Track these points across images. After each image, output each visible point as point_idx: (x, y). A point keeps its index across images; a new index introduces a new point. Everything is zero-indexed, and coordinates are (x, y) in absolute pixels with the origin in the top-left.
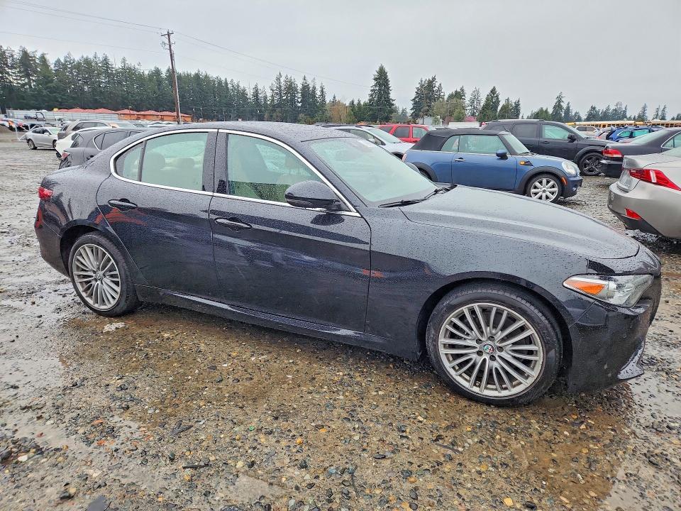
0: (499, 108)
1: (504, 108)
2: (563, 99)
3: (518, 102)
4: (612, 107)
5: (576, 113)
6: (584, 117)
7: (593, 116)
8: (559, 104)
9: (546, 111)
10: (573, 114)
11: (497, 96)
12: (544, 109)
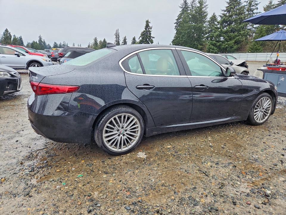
0: (12, 39)
1: (14, 39)
2: (42, 38)
3: (21, 37)
4: (62, 43)
5: (48, 45)
6: (52, 46)
7: (56, 46)
8: (41, 40)
9: (36, 42)
10: (47, 44)
11: (10, 33)
12: (35, 41)
